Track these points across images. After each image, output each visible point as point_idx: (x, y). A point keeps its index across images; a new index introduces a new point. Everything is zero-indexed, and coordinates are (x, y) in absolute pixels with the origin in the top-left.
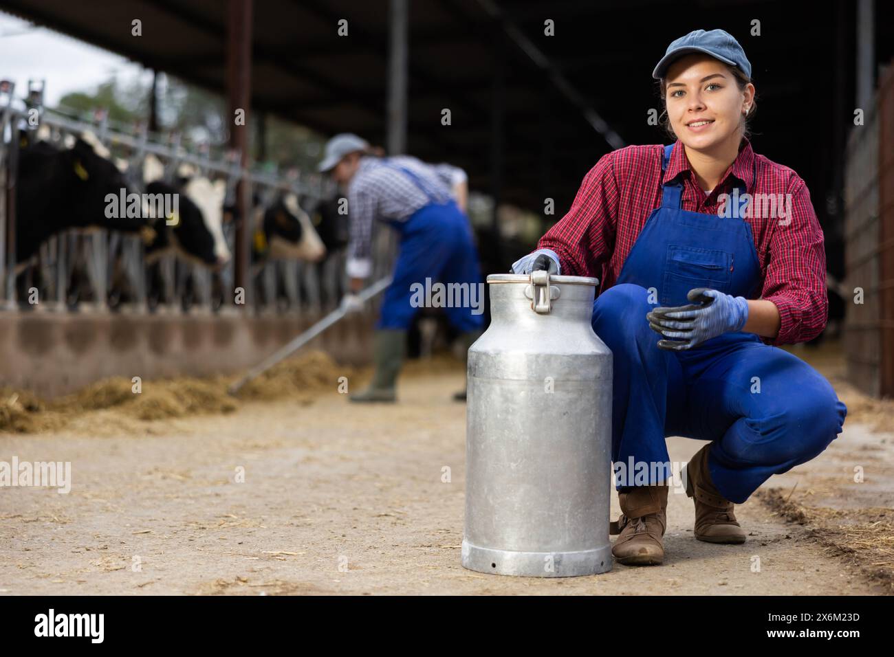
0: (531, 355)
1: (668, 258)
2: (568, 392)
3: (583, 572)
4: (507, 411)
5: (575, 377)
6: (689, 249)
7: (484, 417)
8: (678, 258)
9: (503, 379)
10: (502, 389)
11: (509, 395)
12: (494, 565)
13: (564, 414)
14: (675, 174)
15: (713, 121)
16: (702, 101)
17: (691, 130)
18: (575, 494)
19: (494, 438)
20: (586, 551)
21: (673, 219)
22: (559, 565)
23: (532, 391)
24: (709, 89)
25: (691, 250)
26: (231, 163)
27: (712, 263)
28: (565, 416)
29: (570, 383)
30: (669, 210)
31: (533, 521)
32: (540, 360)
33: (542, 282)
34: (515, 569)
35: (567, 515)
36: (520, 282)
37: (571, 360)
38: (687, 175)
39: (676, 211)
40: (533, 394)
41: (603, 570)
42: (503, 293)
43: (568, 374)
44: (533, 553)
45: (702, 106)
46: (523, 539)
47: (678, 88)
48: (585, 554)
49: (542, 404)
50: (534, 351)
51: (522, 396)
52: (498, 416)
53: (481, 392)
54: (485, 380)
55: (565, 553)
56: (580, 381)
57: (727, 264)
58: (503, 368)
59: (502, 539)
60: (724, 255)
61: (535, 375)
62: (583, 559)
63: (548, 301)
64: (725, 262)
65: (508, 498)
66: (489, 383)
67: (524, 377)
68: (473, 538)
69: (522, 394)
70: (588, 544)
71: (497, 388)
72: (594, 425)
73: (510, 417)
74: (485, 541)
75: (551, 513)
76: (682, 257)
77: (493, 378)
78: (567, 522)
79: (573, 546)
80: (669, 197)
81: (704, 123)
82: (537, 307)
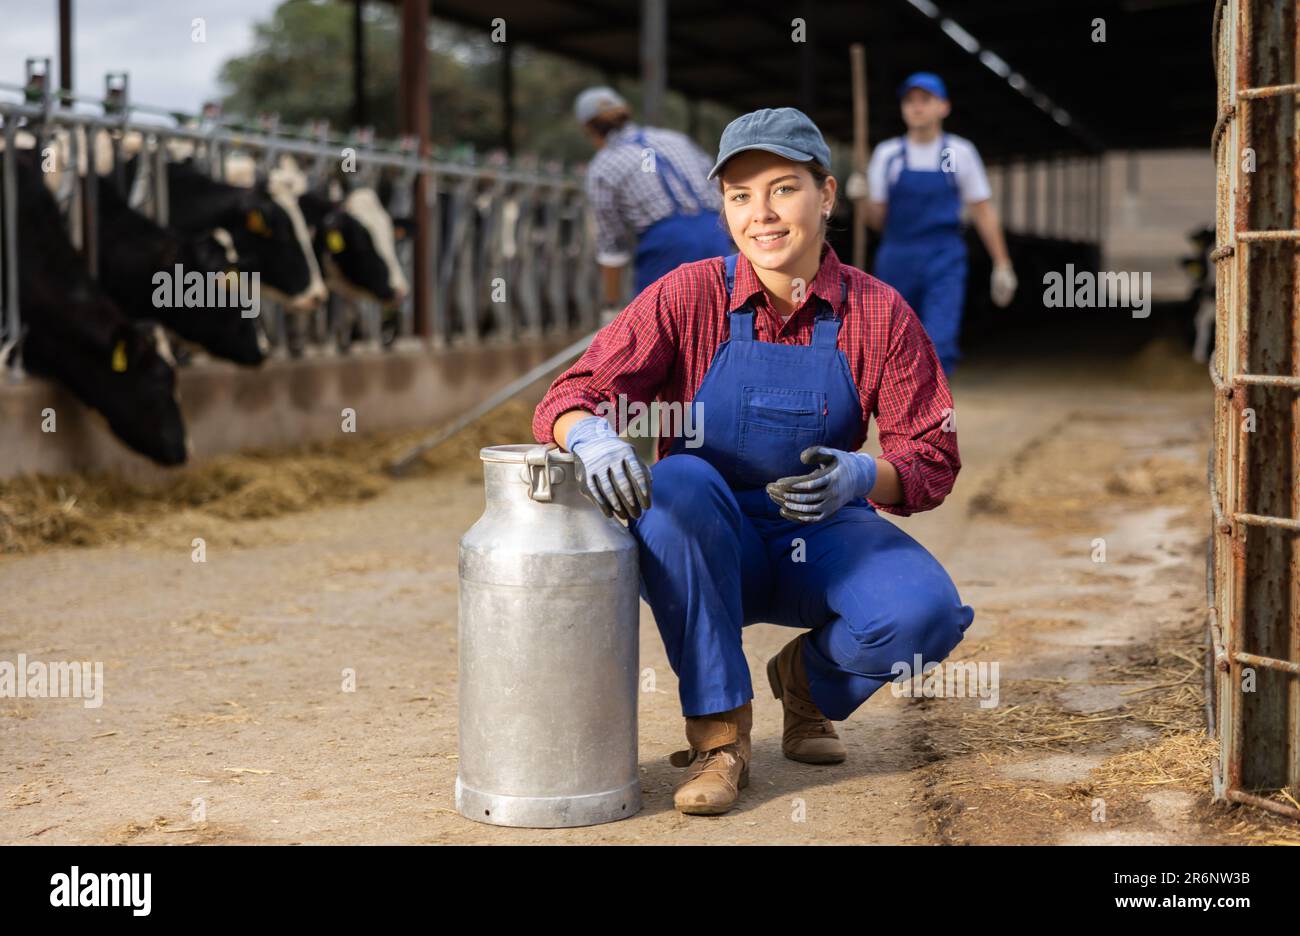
0: (527, 556)
1: (743, 404)
2: (574, 599)
3: (598, 818)
4: (498, 624)
5: (582, 581)
6: (770, 391)
7: (473, 629)
8: (756, 402)
9: (494, 584)
10: (492, 596)
11: (501, 604)
12: (487, 813)
13: (570, 627)
14: (745, 299)
15: (788, 232)
16: (772, 208)
17: (760, 246)
18: (586, 724)
19: (485, 656)
20: (601, 794)
21: (746, 353)
22: (566, 812)
23: (529, 600)
24: (779, 192)
25: (772, 392)
26: (406, 154)
27: (799, 407)
28: (570, 630)
29: (576, 589)
30: (740, 342)
31: (533, 760)
32: (538, 561)
33: (539, 463)
34: (513, 819)
35: (575, 752)
36: (515, 462)
37: (576, 560)
38: (759, 299)
39: (749, 344)
40: (530, 603)
41: (625, 814)
42: (496, 475)
43: (573, 578)
44: (533, 799)
45: (773, 216)
46: (522, 781)
47: (740, 192)
48: (599, 797)
49: (541, 616)
50: (532, 552)
51: (516, 604)
52: (489, 629)
53: (469, 598)
54: (473, 584)
55: (574, 797)
56: (590, 585)
57: (819, 406)
58: (493, 571)
59: (497, 781)
60: (814, 395)
61: (532, 580)
62: (597, 804)
63: (548, 487)
64: (816, 407)
65: (502, 731)
66: (478, 588)
67: (519, 583)
68: (466, 777)
69: (517, 603)
70: (604, 785)
71: (487, 594)
72: (609, 639)
73: (503, 632)
74: (478, 783)
75: (554, 749)
76: (761, 400)
77: (483, 582)
78: (575, 760)
79: (583, 788)
80: (739, 326)
81: (775, 236)
82: (535, 494)
